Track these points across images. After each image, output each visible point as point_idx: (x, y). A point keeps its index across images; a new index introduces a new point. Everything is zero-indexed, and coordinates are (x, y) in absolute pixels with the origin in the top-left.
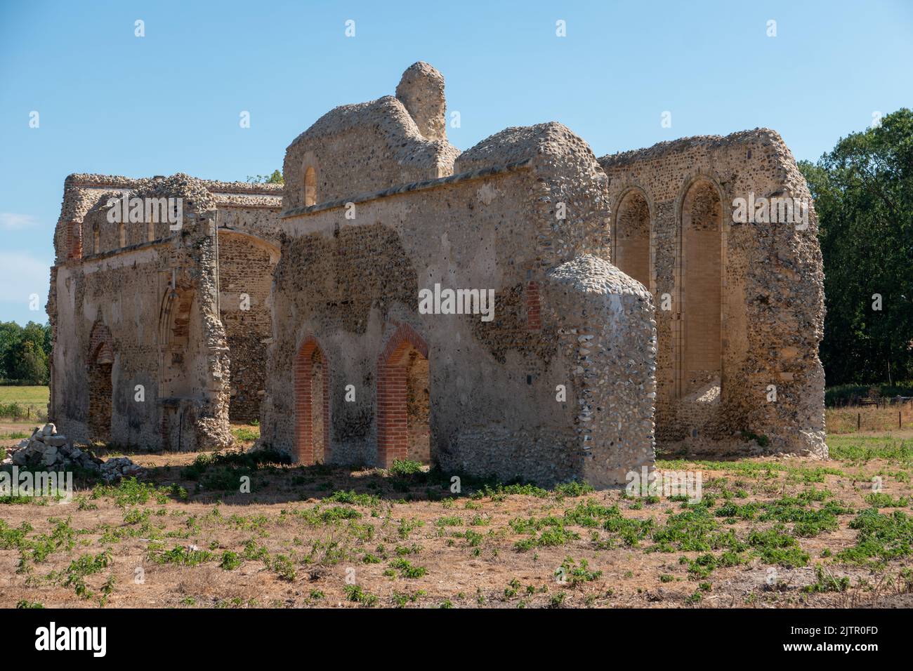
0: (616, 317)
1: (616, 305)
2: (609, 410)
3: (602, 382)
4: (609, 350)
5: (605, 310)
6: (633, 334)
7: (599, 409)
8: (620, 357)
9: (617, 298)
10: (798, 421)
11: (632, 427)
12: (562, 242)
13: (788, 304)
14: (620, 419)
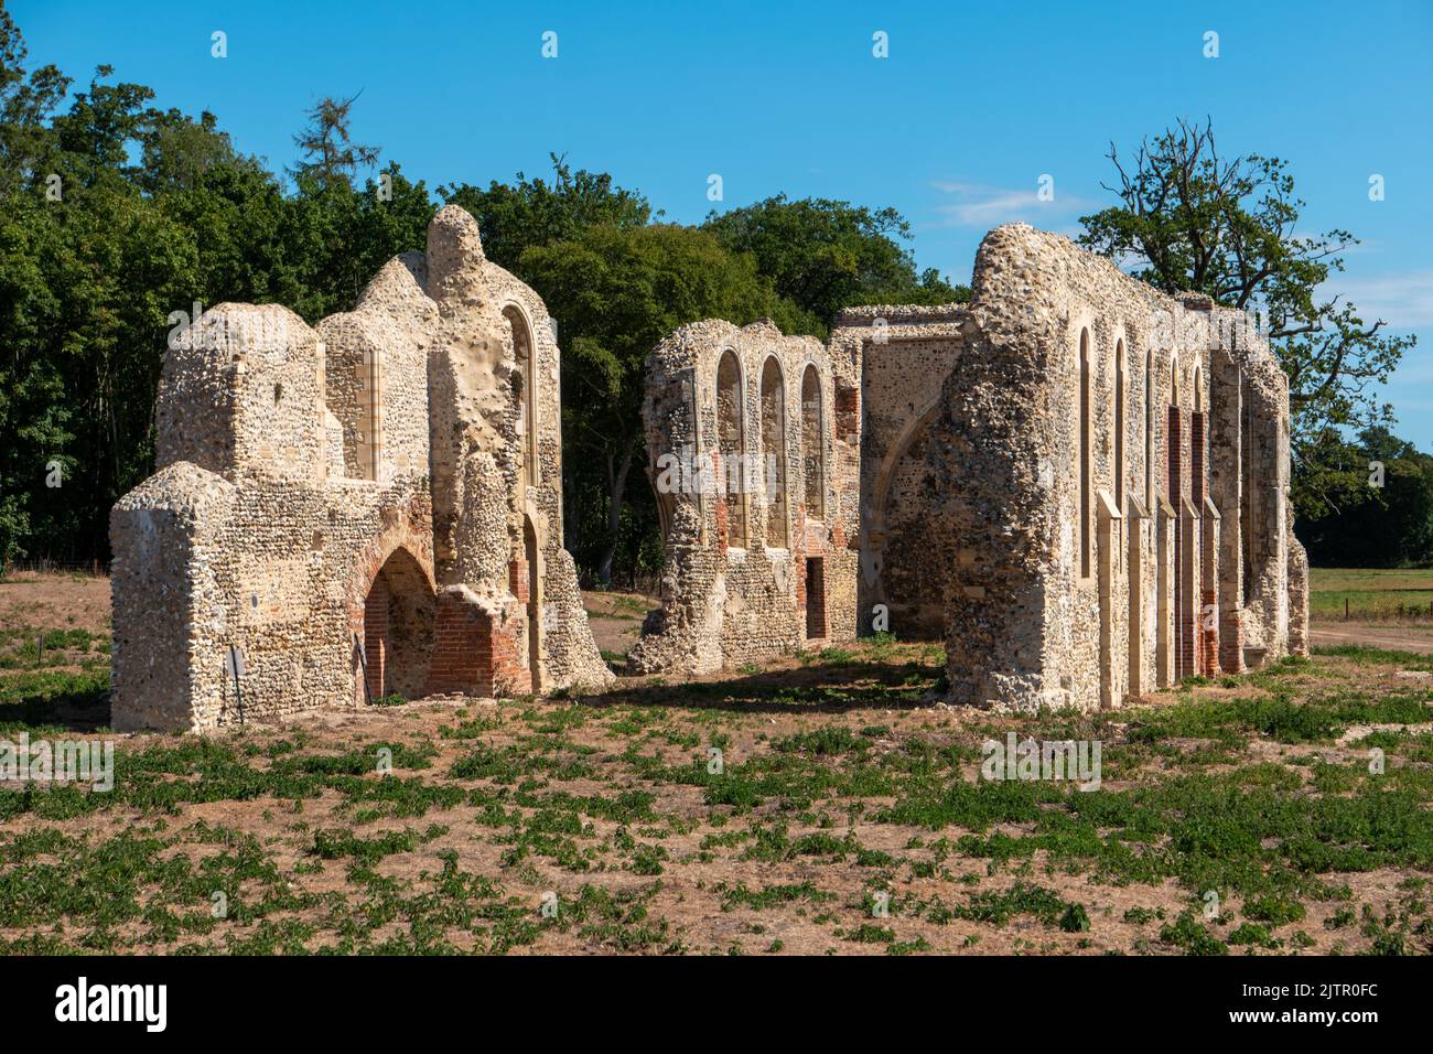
0: (146, 536)
1: (147, 523)
2: (139, 643)
3: (130, 610)
4: (138, 574)
5: (132, 528)
6: (166, 555)
7: (126, 642)
8: (151, 582)
9: (146, 514)
10: (996, 658)
11: (166, 663)
12: (170, 447)
13: (960, 489)
14: (151, 653)
